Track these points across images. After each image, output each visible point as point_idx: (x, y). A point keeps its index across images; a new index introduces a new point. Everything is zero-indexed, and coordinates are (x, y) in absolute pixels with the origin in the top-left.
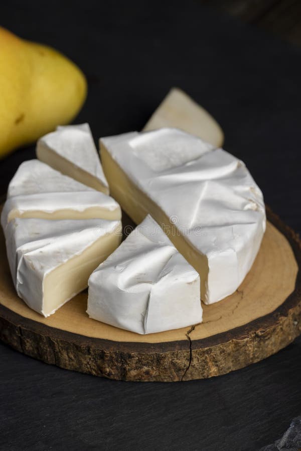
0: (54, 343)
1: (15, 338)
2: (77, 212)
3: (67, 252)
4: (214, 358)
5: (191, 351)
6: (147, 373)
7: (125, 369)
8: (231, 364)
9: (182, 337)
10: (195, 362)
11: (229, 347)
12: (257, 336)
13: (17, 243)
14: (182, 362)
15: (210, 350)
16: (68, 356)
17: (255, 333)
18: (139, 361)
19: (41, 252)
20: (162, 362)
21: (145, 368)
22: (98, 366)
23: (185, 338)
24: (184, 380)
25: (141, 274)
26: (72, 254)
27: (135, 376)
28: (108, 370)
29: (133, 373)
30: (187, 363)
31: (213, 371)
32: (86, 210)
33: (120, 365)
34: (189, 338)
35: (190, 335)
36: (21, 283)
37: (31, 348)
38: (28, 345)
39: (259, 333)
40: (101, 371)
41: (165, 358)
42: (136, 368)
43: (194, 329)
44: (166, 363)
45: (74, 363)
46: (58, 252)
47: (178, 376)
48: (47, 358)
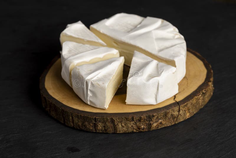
0: (114, 120)
1: (92, 125)
2: (100, 58)
3: (110, 75)
4: (188, 108)
5: (179, 107)
6: (161, 123)
7: (150, 124)
8: (194, 110)
9: (172, 101)
10: (181, 112)
11: (194, 101)
12: (203, 93)
13: (84, 76)
14: (176, 113)
15: (187, 104)
16: (122, 125)
17: (202, 92)
18: (157, 117)
19: (98, 77)
20: (167, 115)
21: (160, 121)
22: (137, 126)
23: (174, 102)
24: (176, 123)
25: (150, 75)
26: (112, 75)
27: (155, 126)
28: (142, 127)
29: (155, 125)
30: (178, 113)
31: (188, 115)
32: (104, 57)
33: (148, 122)
34: (176, 101)
35: (175, 100)
36: (91, 95)
37: (101, 128)
38: (99, 126)
39: (204, 91)
40: (139, 129)
41: (168, 113)
42: (156, 122)
43: (175, 97)
44: (169, 116)
45: (125, 129)
46: (105, 76)
47: (174, 121)
48: (110, 130)
